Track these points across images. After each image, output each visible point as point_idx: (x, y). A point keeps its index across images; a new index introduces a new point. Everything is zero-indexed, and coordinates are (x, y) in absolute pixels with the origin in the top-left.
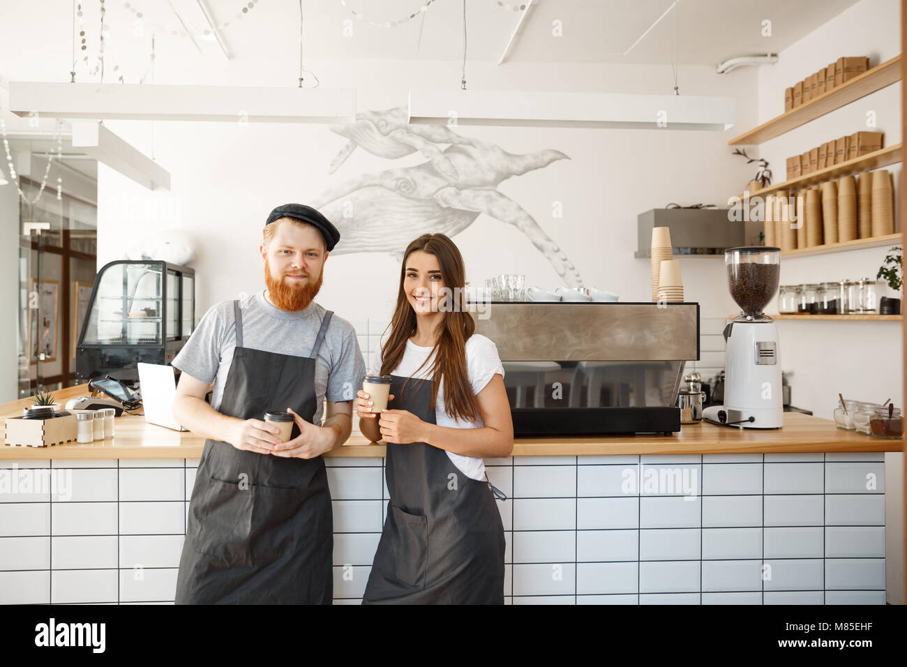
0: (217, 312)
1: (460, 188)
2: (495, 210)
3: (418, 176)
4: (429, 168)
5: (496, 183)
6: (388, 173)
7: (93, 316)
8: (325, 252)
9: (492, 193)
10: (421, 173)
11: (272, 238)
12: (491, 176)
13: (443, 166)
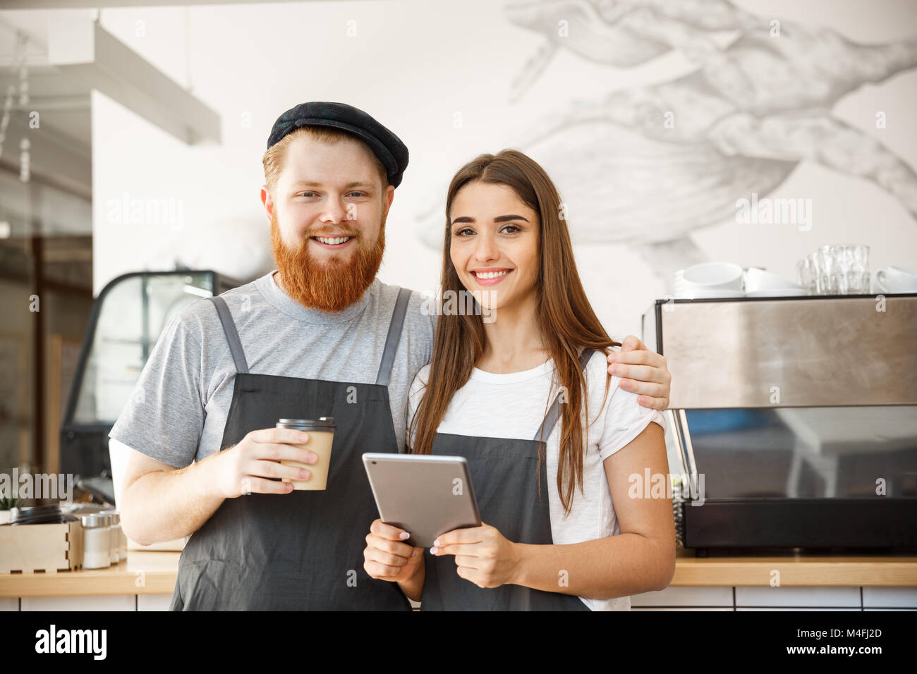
0: (184, 324)
1: (759, 115)
2: (833, 154)
3: (679, 97)
4: (698, 82)
5: (830, 101)
6: (619, 96)
7: (88, 375)
8: (384, 188)
9: (825, 123)
10: (683, 93)
11: (279, 172)
12: (820, 90)
13: (725, 76)
